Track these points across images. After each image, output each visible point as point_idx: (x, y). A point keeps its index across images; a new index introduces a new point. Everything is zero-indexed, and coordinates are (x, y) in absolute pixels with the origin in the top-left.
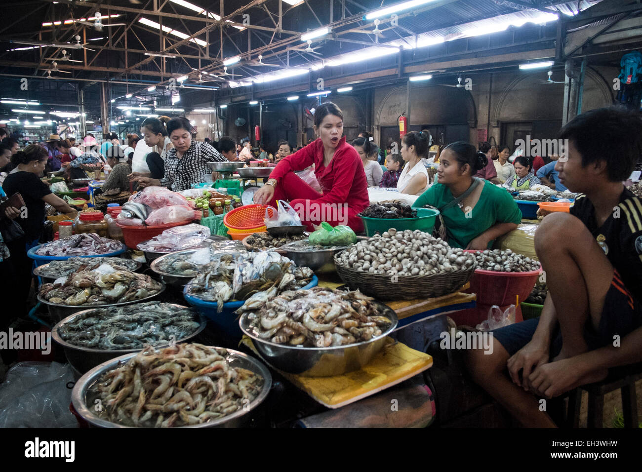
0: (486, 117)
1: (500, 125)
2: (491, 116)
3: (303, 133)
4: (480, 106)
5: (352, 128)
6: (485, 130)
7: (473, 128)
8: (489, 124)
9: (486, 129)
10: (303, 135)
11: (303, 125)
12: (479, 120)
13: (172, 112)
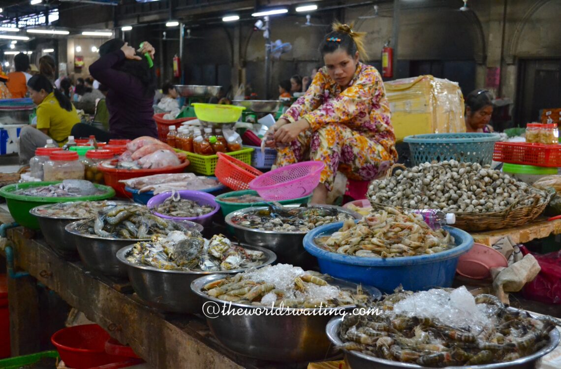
0: (498, 51)
1: (516, 62)
2: (505, 49)
3: (239, 68)
4: (491, 35)
5: (312, 61)
6: (496, 69)
7: (480, 65)
8: (502, 59)
9: (498, 66)
10: (240, 72)
11: (241, 57)
12: (489, 54)
13: (52, 34)
